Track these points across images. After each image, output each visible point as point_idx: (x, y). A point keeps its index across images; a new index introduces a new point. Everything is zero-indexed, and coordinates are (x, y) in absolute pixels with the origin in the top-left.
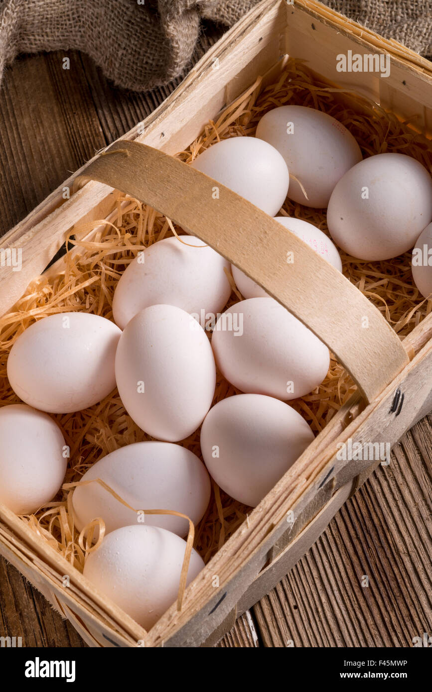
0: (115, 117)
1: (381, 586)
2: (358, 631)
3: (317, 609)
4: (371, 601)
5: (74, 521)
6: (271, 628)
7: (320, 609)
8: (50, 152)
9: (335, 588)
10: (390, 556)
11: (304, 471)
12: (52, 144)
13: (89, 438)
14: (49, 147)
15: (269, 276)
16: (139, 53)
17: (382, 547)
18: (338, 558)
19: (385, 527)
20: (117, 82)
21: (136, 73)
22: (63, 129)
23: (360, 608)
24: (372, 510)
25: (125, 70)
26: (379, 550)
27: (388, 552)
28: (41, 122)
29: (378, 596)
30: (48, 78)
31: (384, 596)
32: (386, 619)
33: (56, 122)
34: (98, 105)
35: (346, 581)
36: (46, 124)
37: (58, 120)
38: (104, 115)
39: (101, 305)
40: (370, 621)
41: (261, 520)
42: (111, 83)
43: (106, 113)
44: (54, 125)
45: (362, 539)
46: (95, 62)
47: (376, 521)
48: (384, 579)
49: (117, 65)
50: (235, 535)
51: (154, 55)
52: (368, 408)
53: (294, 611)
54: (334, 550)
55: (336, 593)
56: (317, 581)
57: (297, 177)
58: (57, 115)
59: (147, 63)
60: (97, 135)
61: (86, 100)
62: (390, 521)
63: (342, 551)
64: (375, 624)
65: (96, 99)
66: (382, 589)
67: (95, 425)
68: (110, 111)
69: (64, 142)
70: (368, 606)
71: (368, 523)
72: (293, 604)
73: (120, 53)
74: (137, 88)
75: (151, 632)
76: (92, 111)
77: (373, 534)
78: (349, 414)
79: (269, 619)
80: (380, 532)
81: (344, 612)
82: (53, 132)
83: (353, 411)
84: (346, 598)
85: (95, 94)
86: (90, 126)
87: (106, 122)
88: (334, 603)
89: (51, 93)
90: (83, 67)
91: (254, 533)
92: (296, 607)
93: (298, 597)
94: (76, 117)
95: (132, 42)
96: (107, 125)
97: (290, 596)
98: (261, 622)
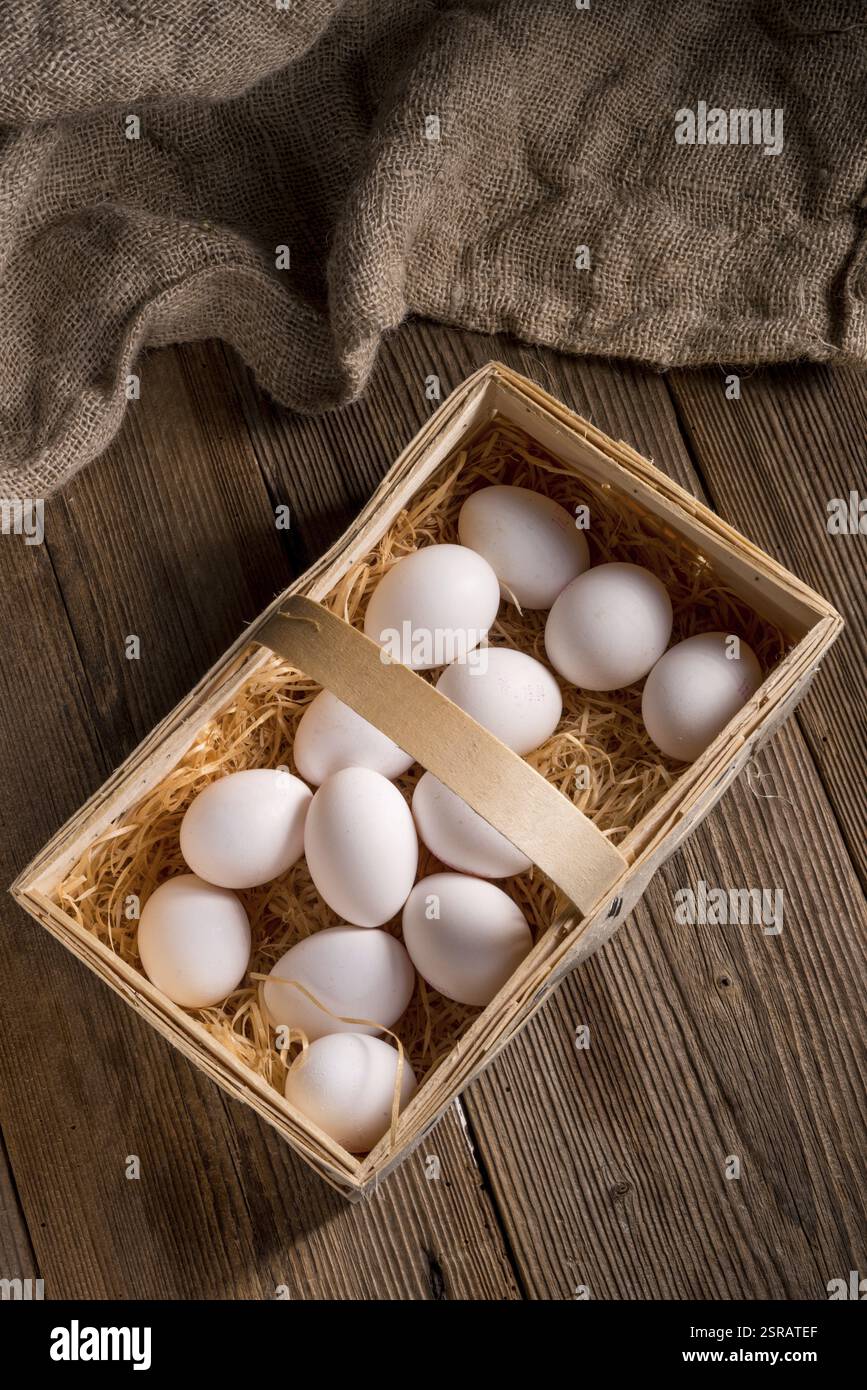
0: (275, 444)
1: (601, 1065)
2: (576, 1115)
3: (531, 1092)
4: (590, 1082)
5: (268, 1020)
6: (481, 1113)
7: (534, 1092)
8: (194, 499)
9: (551, 1067)
10: (612, 1032)
11: (515, 992)
12: (195, 486)
13: (273, 908)
14: (192, 491)
15: (480, 797)
16: (304, 364)
17: (605, 1022)
18: (555, 1035)
19: (607, 998)
20: (275, 396)
21: (300, 389)
22: (208, 464)
23: (578, 1090)
24: (593, 979)
25: (286, 384)
26: (601, 1024)
27: (610, 1026)
28: (179, 452)
29: (597, 1076)
30: (181, 383)
31: (605, 1076)
32: (607, 1102)
33: (198, 453)
34: (251, 424)
35: (563, 1059)
36: (185, 455)
37: (200, 449)
38: (259, 438)
39: (278, 741)
40: (589, 1105)
41: (472, 1046)
42: (267, 396)
43: (262, 438)
44: (195, 457)
45: (582, 1012)
46: (243, 361)
47: (598, 991)
48: (605, 1058)
49: (275, 376)
50: (446, 1062)
51: (324, 365)
52: (584, 923)
53: (507, 1094)
54: (551, 1025)
55: (553, 1074)
56: (532, 1060)
57: (509, 585)
58: (198, 443)
59: (314, 375)
60: (251, 471)
61: (234, 418)
62: (613, 991)
63: (560, 1026)
64: (594, 1108)
65: (247, 415)
66: (603, 1069)
67: (279, 894)
68: (266, 434)
69: (210, 483)
70: (587, 1087)
71: (589, 994)
72: (505, 1085)
73: (279, 361)
74: (302, 410)
75: (365, 1163)
76: (244, 435)
77: (594, 1006)
78: (563, 928)
79: (478, 1103)
80: (602, 1003)
81: (561, 1095)
82: (194, 469)
83: (568, 926)
84: (563, 1079)
85: (245, 408)
86: (242, 457)
87: (263, 452)
88: (550, 1084)
89: (188, 407)
90: (227, 365)
91: (465, 1061)
92: (508, 1089)
93: (510, 1078)
94: (224, 444)
95: (295, 347)
96: (265, 456)
97: (501, 1077)
98: (470, 1106)
